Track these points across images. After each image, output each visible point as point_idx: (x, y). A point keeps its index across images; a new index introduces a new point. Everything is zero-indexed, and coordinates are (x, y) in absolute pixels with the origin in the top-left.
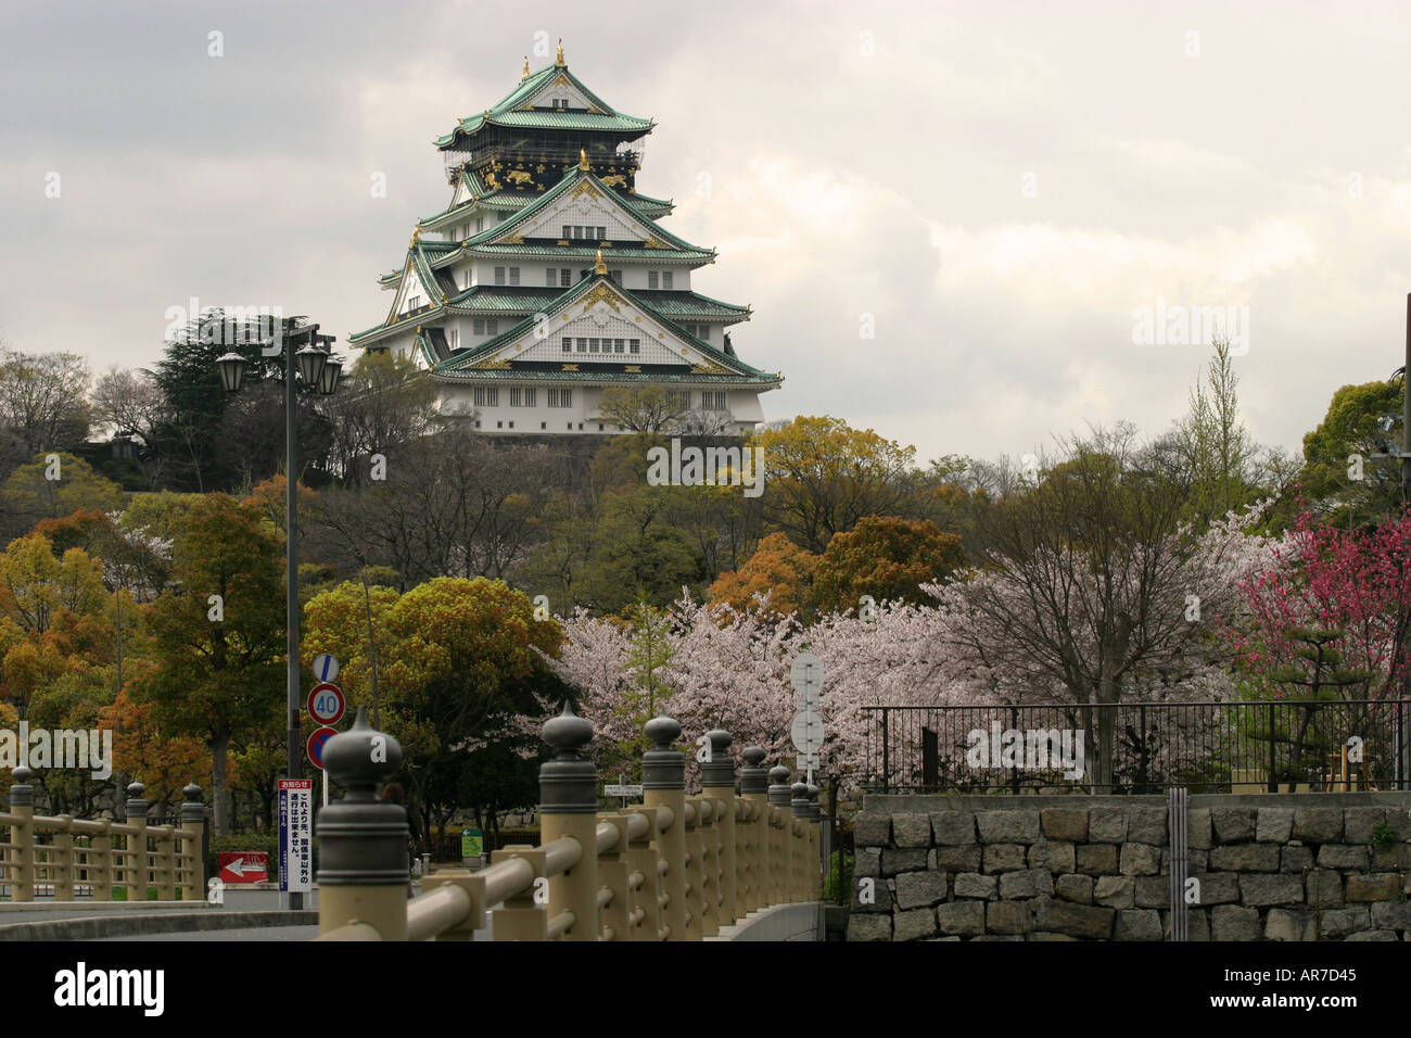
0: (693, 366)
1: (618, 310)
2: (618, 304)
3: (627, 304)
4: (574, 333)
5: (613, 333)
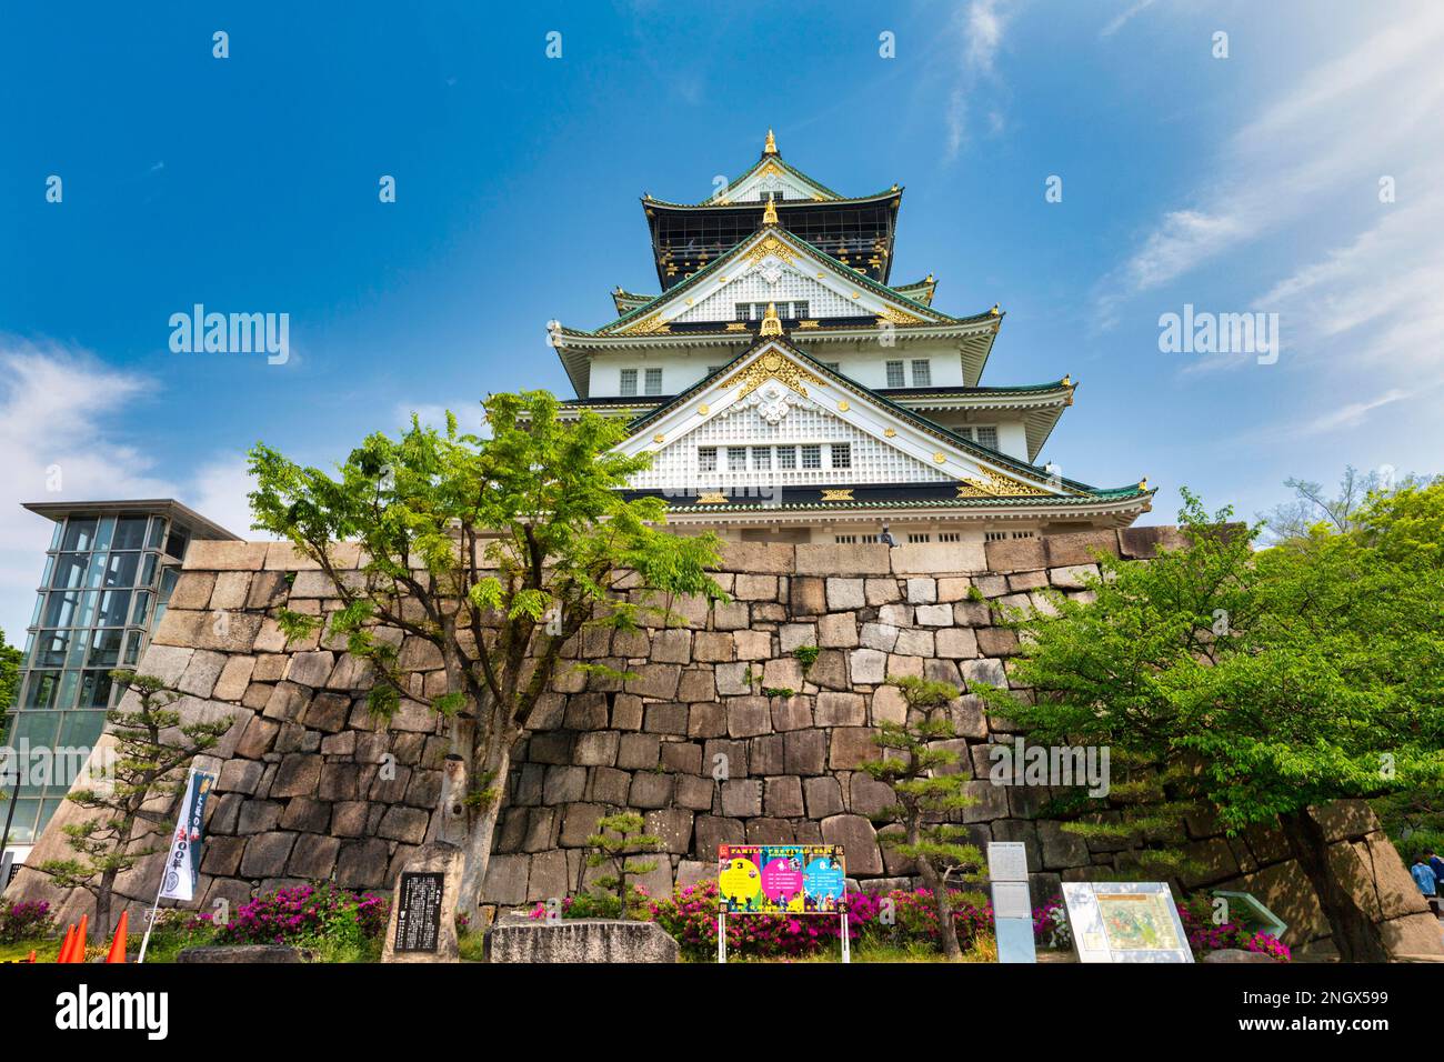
0: (963, 484)
1: (804, 394)
2: (804, 384)
3: (822, 383)
4: (720, 438)
5: (797, 433)
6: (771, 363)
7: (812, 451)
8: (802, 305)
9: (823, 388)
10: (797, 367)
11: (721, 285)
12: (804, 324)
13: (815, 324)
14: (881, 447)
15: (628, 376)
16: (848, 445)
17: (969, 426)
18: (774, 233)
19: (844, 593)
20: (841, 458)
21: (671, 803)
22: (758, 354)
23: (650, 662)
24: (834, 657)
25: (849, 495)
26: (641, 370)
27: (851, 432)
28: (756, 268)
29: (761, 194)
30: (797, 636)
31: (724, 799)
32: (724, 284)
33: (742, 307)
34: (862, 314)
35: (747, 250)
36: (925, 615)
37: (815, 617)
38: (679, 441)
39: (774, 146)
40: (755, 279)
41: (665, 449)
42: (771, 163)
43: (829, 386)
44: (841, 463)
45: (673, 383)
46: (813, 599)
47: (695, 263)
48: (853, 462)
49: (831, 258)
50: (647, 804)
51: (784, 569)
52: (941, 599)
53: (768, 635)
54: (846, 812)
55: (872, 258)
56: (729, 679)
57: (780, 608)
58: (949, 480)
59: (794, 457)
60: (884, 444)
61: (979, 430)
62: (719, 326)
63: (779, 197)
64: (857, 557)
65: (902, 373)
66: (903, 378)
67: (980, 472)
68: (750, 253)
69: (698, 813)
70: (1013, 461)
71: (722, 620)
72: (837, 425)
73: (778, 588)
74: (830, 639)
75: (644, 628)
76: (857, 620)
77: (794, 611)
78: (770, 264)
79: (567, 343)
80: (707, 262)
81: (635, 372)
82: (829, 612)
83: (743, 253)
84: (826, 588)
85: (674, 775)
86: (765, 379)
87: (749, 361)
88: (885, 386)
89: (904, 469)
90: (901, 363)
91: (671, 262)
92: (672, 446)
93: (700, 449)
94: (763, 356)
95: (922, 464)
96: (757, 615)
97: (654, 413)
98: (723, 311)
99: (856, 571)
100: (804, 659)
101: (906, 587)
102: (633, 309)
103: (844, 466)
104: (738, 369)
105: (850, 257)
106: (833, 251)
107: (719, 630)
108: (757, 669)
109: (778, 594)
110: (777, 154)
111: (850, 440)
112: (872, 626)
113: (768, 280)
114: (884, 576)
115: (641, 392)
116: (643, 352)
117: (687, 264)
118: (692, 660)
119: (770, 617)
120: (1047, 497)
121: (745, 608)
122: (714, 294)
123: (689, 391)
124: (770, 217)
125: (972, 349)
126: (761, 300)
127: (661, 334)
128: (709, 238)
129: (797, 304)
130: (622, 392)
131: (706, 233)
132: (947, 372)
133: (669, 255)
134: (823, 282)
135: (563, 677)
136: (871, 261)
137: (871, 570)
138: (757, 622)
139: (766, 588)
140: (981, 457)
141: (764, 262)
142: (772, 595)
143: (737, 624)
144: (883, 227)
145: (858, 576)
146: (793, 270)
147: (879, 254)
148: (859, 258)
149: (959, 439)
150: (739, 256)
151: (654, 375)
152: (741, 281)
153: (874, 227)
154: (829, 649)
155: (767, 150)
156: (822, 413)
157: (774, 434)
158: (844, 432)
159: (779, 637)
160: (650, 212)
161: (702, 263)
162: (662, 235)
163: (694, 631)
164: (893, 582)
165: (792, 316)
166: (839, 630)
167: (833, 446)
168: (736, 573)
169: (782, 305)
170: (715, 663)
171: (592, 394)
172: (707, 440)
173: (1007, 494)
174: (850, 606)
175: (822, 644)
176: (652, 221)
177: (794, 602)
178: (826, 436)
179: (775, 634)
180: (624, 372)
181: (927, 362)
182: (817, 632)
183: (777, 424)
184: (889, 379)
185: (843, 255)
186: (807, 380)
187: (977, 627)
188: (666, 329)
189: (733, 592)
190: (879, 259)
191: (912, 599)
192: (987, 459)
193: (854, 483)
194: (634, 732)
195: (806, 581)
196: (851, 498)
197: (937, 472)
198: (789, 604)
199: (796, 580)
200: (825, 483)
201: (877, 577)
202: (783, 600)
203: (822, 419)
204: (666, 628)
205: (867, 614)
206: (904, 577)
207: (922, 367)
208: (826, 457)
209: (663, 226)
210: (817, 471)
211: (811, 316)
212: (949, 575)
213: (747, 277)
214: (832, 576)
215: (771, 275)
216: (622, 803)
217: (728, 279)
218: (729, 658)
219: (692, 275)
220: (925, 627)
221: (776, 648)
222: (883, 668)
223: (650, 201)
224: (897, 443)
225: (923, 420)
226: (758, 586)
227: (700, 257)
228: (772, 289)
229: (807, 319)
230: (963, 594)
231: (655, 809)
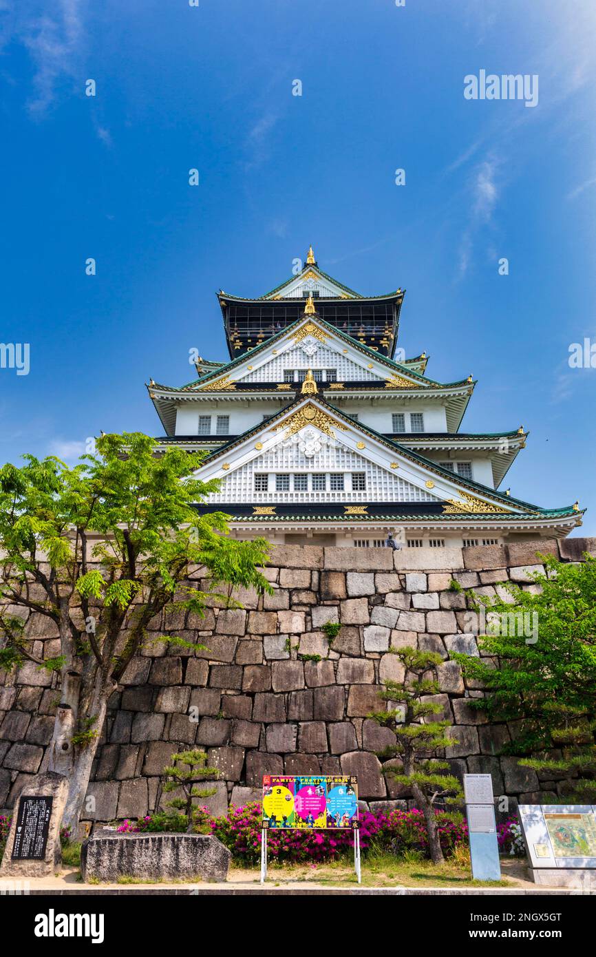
6: (309, 413)
7: (337, 478)
8: (332, 372)
9: (345, 432)
10: (327, 416)
11: (273, 357)
12: (333, 386)
13: (341, 386)
14: (388, 476)
15: (205, 420)
16: (364, 474)
17: (450, 461)
18: (312, 320)
19: (360, 584)
20: (359, 483)
21: (228, 742)
22: (300, 406)
23: (215, 634)
24: (351, 632)
25: (365, 510)
26: (214, 416)
27: (366, 464)
28: (299, 345)
29: (304, 293)
30: (325, 616)
31: (268, 739)
32: (275, 356)
33: (289, 373)
34: (375, 379)
35: (293, 332)
36: (419, 601)
37: (337, 601)
38: (241, 468)
39: (313, 259)
40: (298, 353)
41: (230, 474)
42: (311, 271)
43: (351, 430)
44: (359, 487)
45: (237, 426)
46: (337, 588)
47: (255, 340)
48: (367, 486)
49: (353, 340)
50: (210, 742)
51: (316, 565)
52: (430, 589)
53: (303, 615)
54: (359, 749)
55: (382, 340)
56: (274, 647)
57: (312, 595)
58: (437, 501)
59: (324, 482)
60: (390, 473)
61: (459, 464)
62: (272, 386)
63: (316, 295)
64: (369, 557)
65: (403, 422)
66: (404, 426)
67: (458, 494)
68: (295, 334)
69: (248, 749)
70: (483, 487)
71: (269, 601)
72: (356, 459)
73: (311, 579)
74: (349, 618)
75: (211, 608)
76: (369, 604)
77: (323, 597)
78: (309, 342)
79: (160, 396)
80: (264, 339)
81: (210, 418)
82: (349, 597)
83: (290, 334)
84: (346, 580)
85: (232, 721)
86: (304, 424)
87: (292, 412)
88: (391, 431)
89: (405, 492)
90: (403, 415)
91: (237, 339)
92: (235, 472)
93: (256, 475)
94: (303, 408)
95: (417, 489)
96: (295, 600)
97: (222, 448)
98: (274, 374)
99: (369, 567)
100: (330, 632)
101: (405, 580)
102: (209, 372)
103: (361, 489)
104: (285, 417)
105: (367, 338)
106: (355, 334)
107: (267, 610)
108: (295, 640)
109: (311, 584)
110: (315, 265)
111: (366, 470)
112: (380, 608)
113: (307, 353)
114: (389, 572)
115: (213, 431)
116: (216, 403)
117: (249, 341)
118: (246, 633)
119: (305, 601)
120: (508, 514)
121: (286, 594)
122: (268, 363)
123: (249, 432)
124: (310, 309)
125: (453, 407)
126: (302, 368)
127: (229, 391)
128: (266, 322)
129: (328, 371)
130: (199, 432)
131: (263, 319)
132: (435, 422)
133: (236, 334)
134: (348, 356)
135: (149, 645)
136: (382, 342)
137: (379, 567)
138: (295, 604)
139: (302, 579)
140: (460, 484)
141: (304, 341)
142: (306, 585)
143: (280, 605)
144: (390, 318)
145: (370, 571)
146: (325, 347)
147: (387, 337)
148: (373, 339)
149: (444, 471)
150: (287, 336)
151: (224, 420)
152: (288, 354)
153: (384, 318)
154: (348, 625)
155: (308, 262)
156: (345, 450)
157: (310, 465)
158: (361, 464)
159: (311, 616)
160: (223, 303)
161: (260, 341)
162: (232, 320)
163: (248, 611)
164: (396, 576)
165: (324, 379)
166: (356, 611)
167: (353, 474)
168: (280, 567)
169: (317, 372)
170: (263, 635)
171: (178, 433)
172: (261, 469)
173: (479, 511)
174: (363, 593)
175: (343, 621)
176: (224, 309)
177: (323, 590)
178: (348, 467)
179: (308, 614)
180: (201, 418)
181: (421, 415)
182: (340, 612)
183: (313, 458)
184: (394, 426)
185: (362, 337)
186: (335, 426)
187: (457, 610)
188: (233, 387)
189: (278, 582)
190: (387, 340)
191: (409, 589)
192: (465, 486)
193: (368, 501)
194: (202, 687)
195: (332, 575)
196: (366, 513)
197: (428, 494)
198: (319, 592)
199: (325, 574)
200: (347, 501)
201: (384, 572)
202: (315, 588)
203: (345, 455)
204: (228, 608)
205: (377, 600)
206: (404, 572)
207: (417, 418)
208: (348, 483)
209: (232, 313)
210: (341, 492)
211: (338, 380)
212: (436, 571)
213: (292, 351)
214: (351, 570)
215: (310, 350)
216: (191, 742)
217: (279, 352)
218: (274, 631)
219: (253, 349)
220: (419, 610)
221: (309, 624)
222: (388, 640)
223: (223, 295)
224: (399, 472)
225: (417, 456)
226: (296, 578)
227: (259, 336)
228: (310, 360)
229: (335, 382)
230: (447, 585)
231: (216, 746)
